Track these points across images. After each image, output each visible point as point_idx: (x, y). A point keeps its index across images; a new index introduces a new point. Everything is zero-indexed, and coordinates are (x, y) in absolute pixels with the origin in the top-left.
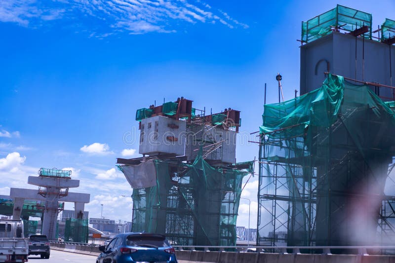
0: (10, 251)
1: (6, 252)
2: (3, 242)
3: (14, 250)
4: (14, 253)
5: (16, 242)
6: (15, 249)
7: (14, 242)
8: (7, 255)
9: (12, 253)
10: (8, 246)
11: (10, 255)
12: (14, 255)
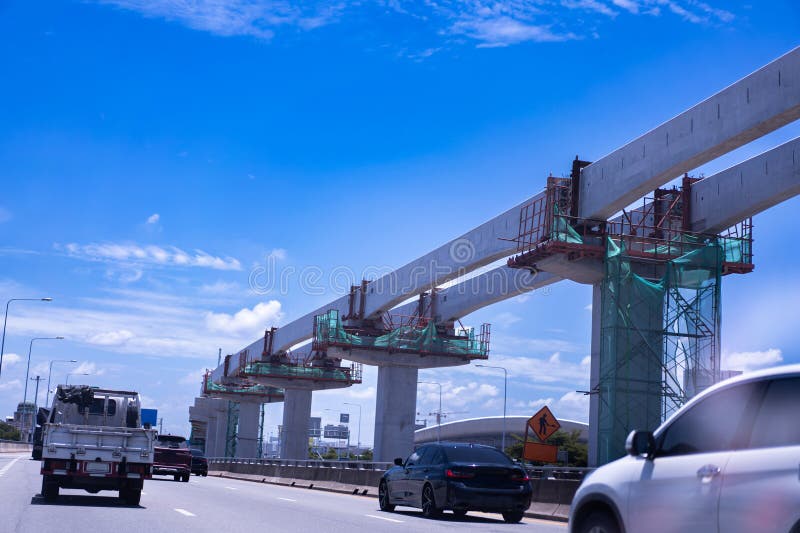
0: (116, 454)
1: (107, 457)
2: (102, 435)
3: (123, 454)
4: (124, 459)
5: (128, 437)
6: (126, 451)
7: (124, 436)
8: (109, 463)
9: (119, 460)
10: (112, 444)
11: (115, 463)
12: (124, 465)
